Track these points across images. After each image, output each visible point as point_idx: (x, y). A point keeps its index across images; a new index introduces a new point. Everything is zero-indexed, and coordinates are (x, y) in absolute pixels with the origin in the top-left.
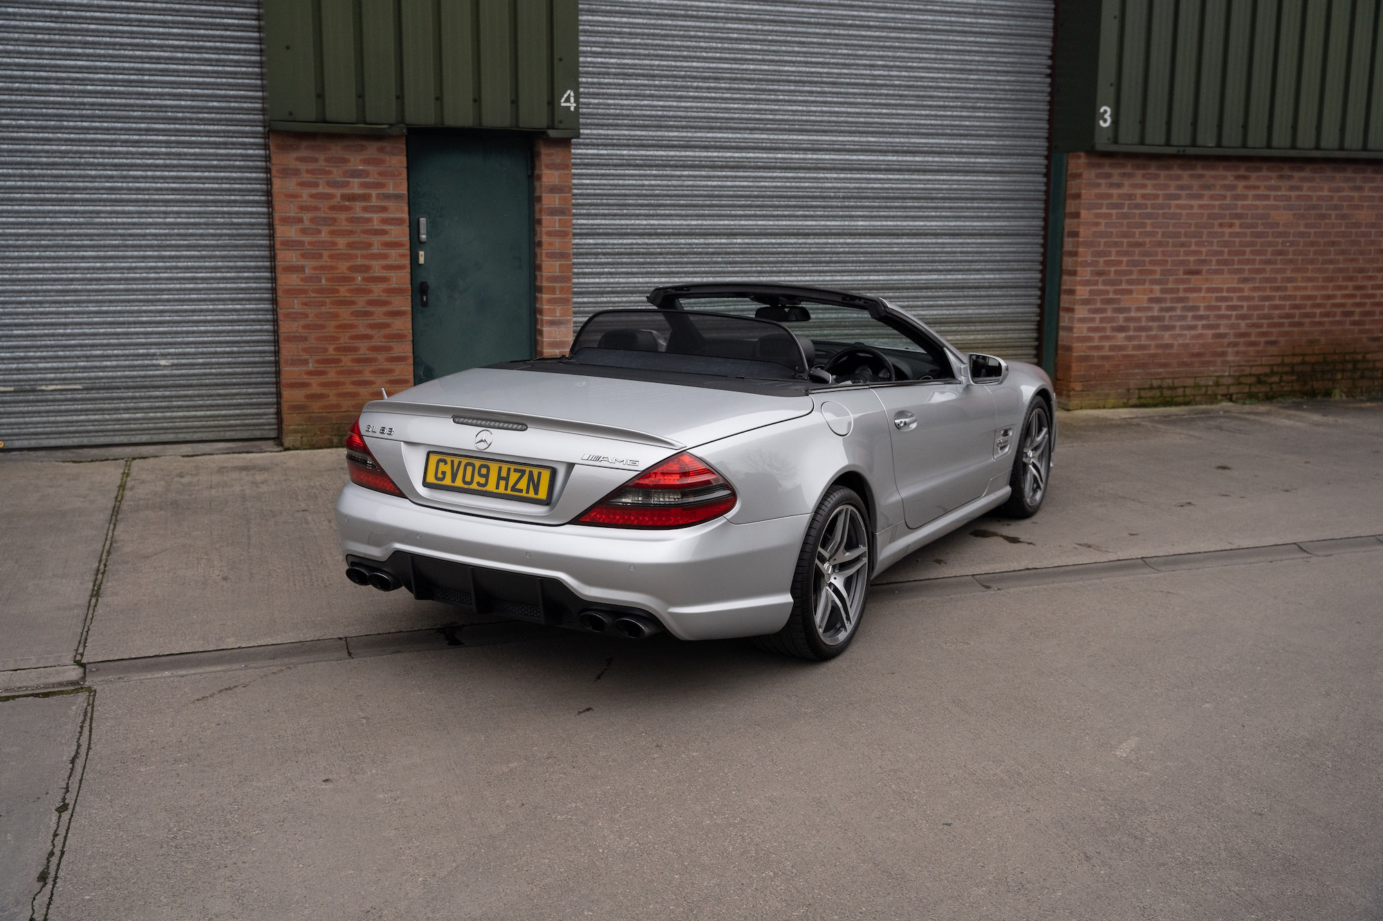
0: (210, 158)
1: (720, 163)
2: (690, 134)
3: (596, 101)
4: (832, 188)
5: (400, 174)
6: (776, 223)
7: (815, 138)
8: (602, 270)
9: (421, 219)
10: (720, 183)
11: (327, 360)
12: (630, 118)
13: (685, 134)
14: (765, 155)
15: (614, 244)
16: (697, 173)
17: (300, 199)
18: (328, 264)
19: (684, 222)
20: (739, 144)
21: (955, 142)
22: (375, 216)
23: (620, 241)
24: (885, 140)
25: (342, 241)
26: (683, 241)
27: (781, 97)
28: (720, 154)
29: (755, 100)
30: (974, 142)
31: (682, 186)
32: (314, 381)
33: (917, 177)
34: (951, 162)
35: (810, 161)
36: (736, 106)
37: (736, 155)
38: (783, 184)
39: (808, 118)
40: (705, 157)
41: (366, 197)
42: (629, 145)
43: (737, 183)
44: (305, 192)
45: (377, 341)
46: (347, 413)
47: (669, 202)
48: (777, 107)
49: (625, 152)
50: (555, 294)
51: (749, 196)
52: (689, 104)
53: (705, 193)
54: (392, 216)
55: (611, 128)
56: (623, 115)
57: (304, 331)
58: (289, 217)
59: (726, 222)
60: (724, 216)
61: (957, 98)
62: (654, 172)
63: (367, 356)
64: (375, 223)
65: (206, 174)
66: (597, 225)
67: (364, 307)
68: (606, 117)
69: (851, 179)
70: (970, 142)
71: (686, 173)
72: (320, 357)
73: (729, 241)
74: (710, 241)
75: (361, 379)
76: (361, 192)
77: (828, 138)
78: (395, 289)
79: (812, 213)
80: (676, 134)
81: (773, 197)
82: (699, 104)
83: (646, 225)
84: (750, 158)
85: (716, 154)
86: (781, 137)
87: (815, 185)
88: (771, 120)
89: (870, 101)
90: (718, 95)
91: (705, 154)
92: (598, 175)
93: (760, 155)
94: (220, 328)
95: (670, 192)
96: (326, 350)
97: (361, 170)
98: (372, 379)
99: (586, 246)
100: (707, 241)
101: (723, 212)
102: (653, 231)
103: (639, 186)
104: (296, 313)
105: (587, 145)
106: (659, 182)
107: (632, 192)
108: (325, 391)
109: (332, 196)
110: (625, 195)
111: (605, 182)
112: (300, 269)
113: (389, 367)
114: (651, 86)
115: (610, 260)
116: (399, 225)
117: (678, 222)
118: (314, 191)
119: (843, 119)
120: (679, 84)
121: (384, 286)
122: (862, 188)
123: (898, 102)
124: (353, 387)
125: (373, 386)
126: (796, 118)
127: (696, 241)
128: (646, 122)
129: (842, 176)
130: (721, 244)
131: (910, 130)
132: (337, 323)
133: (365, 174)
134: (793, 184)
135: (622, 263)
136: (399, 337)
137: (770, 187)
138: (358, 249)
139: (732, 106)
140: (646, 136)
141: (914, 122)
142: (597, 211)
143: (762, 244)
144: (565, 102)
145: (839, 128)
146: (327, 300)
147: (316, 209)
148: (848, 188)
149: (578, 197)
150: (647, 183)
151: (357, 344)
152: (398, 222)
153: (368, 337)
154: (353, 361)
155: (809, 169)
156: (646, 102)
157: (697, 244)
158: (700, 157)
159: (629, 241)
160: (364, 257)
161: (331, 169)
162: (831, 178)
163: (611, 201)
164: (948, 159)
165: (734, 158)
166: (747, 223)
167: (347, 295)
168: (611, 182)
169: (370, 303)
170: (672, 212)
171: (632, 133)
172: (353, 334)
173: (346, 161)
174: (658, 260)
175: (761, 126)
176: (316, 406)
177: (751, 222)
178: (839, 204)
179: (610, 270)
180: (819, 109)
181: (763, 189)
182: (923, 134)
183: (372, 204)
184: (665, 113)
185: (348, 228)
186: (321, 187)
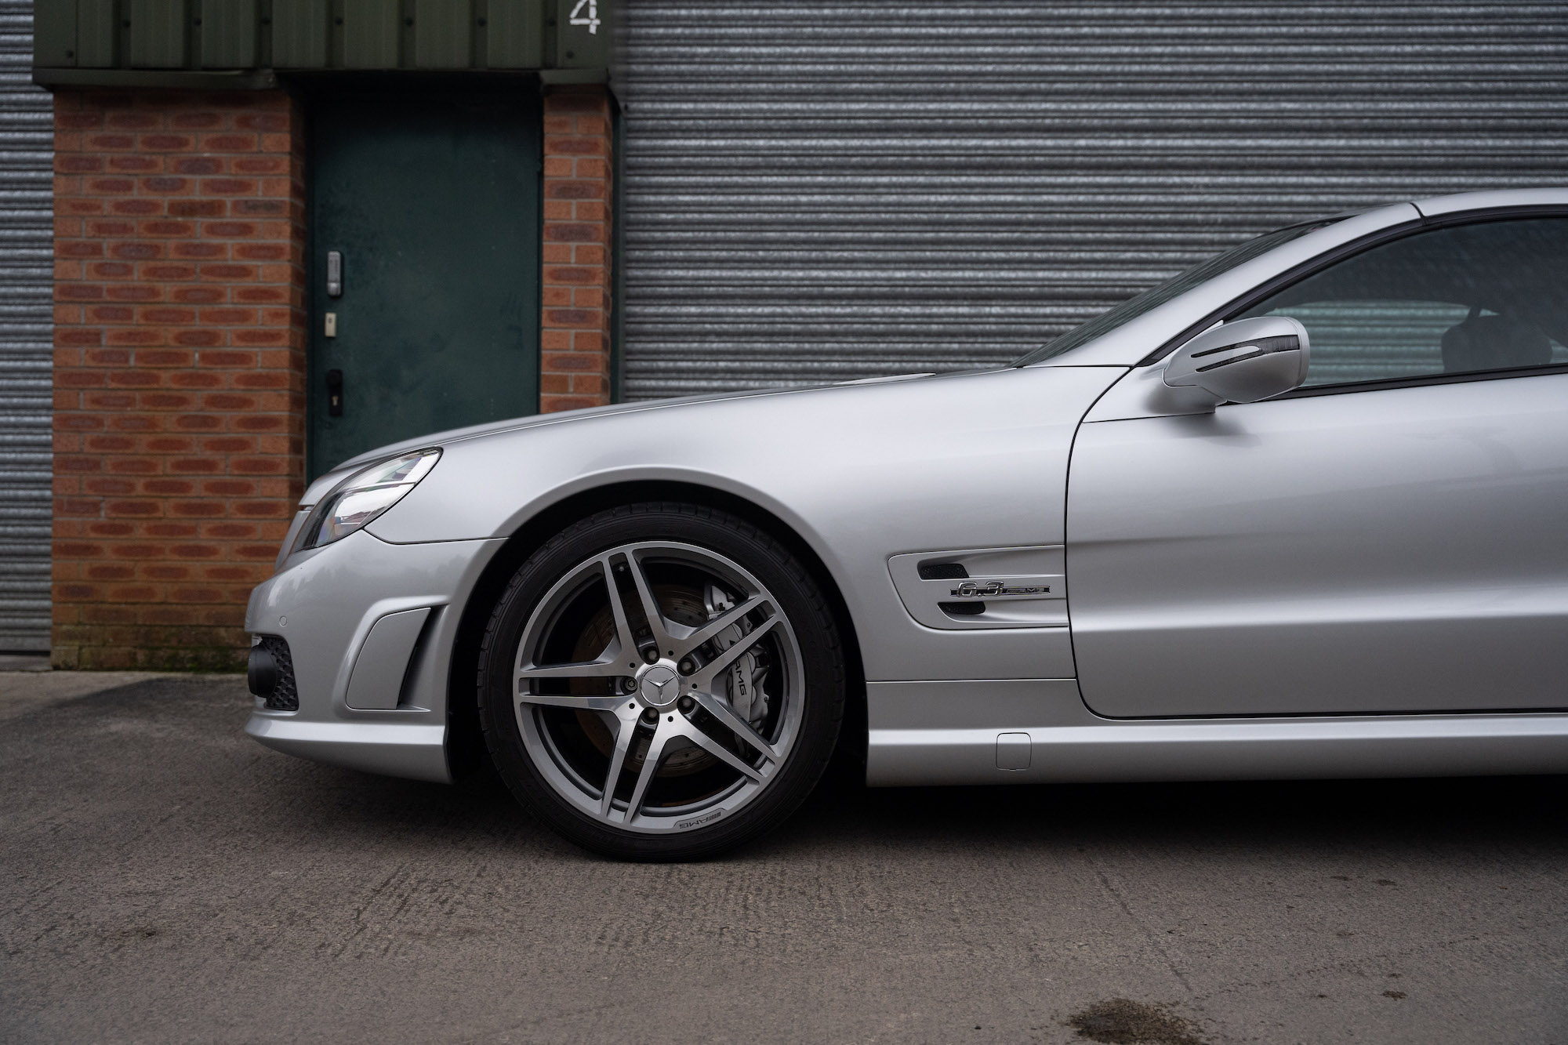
0: (24, 167)
1: (955, 159)
2: (892, 106)
3: (706, 50)
4: (1199, 204)
5: (277, 165)
6: (1076, 275)
7: (1161, 106)
8: (714, 364)
9: (332, 254)
10: (954, 198)
11: (131, 505)
12: (773, 79)
13: (882, 106)
14: (1049, 143)
15: (738, 315)
16: (908, 179)
17: (98, 213)
18: (142, 329)
19: (880, 274)
20: (995, 121)
21: (1485, 105)
22: (229, 242)
23: (750, 310)
24: (1318, 106)
25: (168, 289)
26: (877, 310)
27: (1085, 30)
28: (955, 142)
29: (1031, 37)
30: (1531, 105)
31: (877, 204)
32: (108, 543)
33: (1396, 180)
34: (1475, 148)
35: (1150, 152)
36: (989, 50)
37: (989, 143)
38: (1090, 198)
39: (1144, 68)
40: (922, 148)
41: (213, 208)
42: (770, 130)
43: (992, 198)
44: (108, 201)
45: (226, 473)
46: (163, 607)
47: (849, 235)
48: (1076, 50)
49: (761, 143)
50: (567, 392)
51: (1018, 223)
52: (891, 50)
53: (924, 217)
54: (261, 242)
55: (735, 98)
56: (758, 74)
57: (93, 450)
58: (77, 245)
59: (968, 274)
60: (965, 261)
61: (1486, 16)
62: (820, 179)
63: (206, 501)
64: (230, 255)
65: (17, 194)
66: (705, 279)
67: (201, 410)
68: (726, 79)
69: (1242, 186)
70: (1522, 105)
71: (885, 180)
72: (120, 500)
73: (973, 311)
74: (935, 310)
75: (191, 543)
76: (204, 198)
77: (1188, 106)
78: (260, 376)
79: (1156, 255)
80: (863, 106)
81: (1068, 223)
82: (913, 49)
83: (802, 279)
84: (1019, 148)
85: (945, 142)
86: (1085, 106)
87: (1161, 199)
88: (1064, 74)
89: (1284, 30)
90: (950, 31)
91: (924, 142)
92: (707, 186)
93: (1040, 142)
94: (26, 456)
95: (850, 217)
96: (131, 487)
97: (208, 160)
98: (213, 543)
99: (684, 319)
100: (927, 311)
101: (962, 255)
102: (815, 290)
103: (789, 204)
104: (81, 417)
105: (688, 130)
106: (829, 198)
107: (774, 216)
108: (127, 564)
109: (153, 207)
110: (761, 223)
111: (721, 198)
112: (94, 338)
113: (243, 523)
114: (816, 18)
115: (729, 345)
116: (272, 258)
117: (867, 274)
118: (123, 197)
119: (1221, 68)
120: (871, 12)
121: (239, 370)
122: (1267, 204)
123: (1348, 29)
124: (176, 557)
125: (212, 558)
126: (1119, 68)
127: (906, 310)
128: (804, 86)
129: (1221, 180)
130: (957, 316)
131: (1378, 85)
132: (151, 438)
133: (216, 165)
134: (1112, 198)
135: (754, 352)
136: (264, 467)
137: (1062, 204)
138: (196, 302)
139: (979, 50)
140: (803, 111)
141: (1385, 68)
142: (705, 254)
143: (1045, 316)
144: (578, 16)
145: (1213, 86)
146: (138, 395)
147: (125, 229)
148: (1235, 204)
149: (669, 227)
150: (804, 199)
151: (187, 477)
152: (274, 252)
153: (208, 466)
154: (179, 508)
155: (1148, 168)
156: (804, 50)
157: (906, 316)
158: (913, 148)
159: (767, 310)
160: (205, 316)
161: (154, 157)
162: (1198, 186)
163: (732, 235)
164: (1469, 143)
165: (985, 148)
166: (1012, 275)
167: (174, 386)
168: (734, 198)
169: (214, 401)
170: (856, 254)
171: (776, 106)
172: (181, 458)
173: (181, 143)
174: (827, 346)
175: (1043, 86)
176: (109, 590)
177: (1021, 274)
178: (1216, 237)
179: (730, 364)
180: (1168, 50)
181: (1048, 209)
182: (1407, 92)
183: (225, 220)
184: (843, 67)
185: (181, 264)
186: (135, 192)
